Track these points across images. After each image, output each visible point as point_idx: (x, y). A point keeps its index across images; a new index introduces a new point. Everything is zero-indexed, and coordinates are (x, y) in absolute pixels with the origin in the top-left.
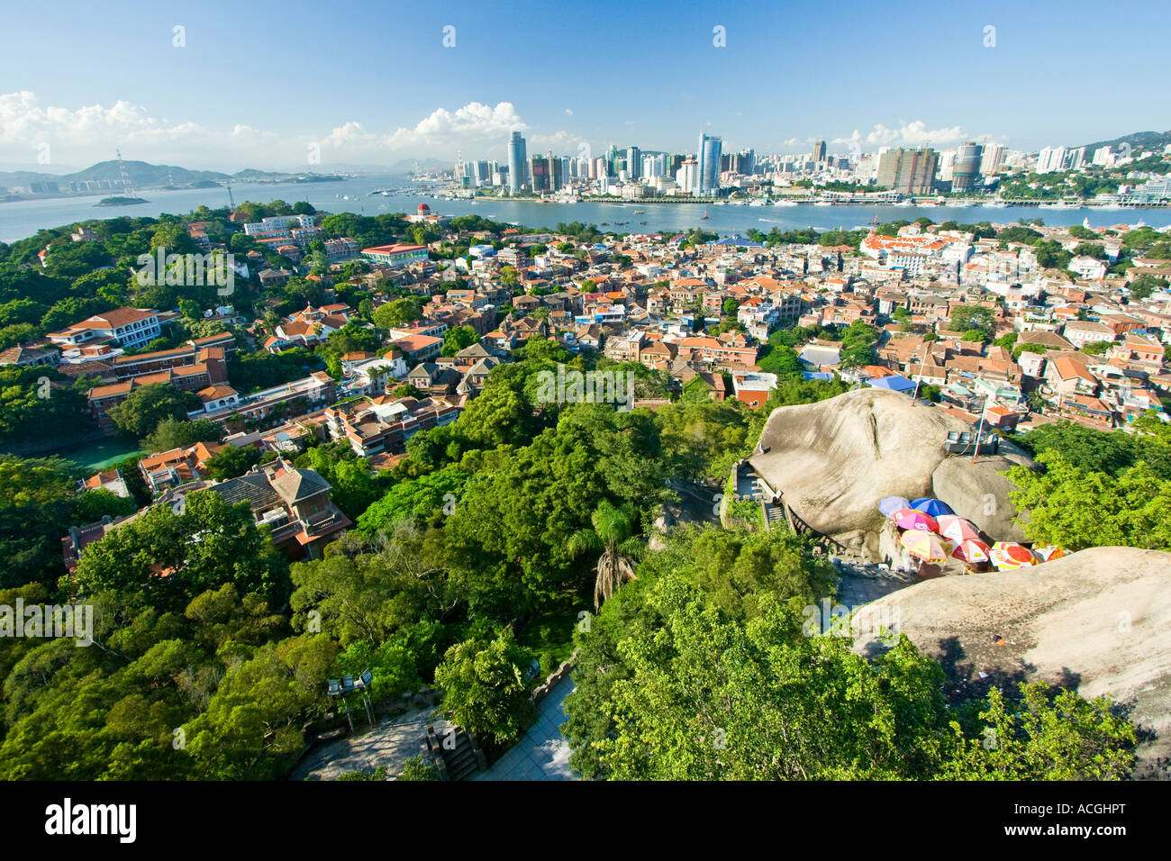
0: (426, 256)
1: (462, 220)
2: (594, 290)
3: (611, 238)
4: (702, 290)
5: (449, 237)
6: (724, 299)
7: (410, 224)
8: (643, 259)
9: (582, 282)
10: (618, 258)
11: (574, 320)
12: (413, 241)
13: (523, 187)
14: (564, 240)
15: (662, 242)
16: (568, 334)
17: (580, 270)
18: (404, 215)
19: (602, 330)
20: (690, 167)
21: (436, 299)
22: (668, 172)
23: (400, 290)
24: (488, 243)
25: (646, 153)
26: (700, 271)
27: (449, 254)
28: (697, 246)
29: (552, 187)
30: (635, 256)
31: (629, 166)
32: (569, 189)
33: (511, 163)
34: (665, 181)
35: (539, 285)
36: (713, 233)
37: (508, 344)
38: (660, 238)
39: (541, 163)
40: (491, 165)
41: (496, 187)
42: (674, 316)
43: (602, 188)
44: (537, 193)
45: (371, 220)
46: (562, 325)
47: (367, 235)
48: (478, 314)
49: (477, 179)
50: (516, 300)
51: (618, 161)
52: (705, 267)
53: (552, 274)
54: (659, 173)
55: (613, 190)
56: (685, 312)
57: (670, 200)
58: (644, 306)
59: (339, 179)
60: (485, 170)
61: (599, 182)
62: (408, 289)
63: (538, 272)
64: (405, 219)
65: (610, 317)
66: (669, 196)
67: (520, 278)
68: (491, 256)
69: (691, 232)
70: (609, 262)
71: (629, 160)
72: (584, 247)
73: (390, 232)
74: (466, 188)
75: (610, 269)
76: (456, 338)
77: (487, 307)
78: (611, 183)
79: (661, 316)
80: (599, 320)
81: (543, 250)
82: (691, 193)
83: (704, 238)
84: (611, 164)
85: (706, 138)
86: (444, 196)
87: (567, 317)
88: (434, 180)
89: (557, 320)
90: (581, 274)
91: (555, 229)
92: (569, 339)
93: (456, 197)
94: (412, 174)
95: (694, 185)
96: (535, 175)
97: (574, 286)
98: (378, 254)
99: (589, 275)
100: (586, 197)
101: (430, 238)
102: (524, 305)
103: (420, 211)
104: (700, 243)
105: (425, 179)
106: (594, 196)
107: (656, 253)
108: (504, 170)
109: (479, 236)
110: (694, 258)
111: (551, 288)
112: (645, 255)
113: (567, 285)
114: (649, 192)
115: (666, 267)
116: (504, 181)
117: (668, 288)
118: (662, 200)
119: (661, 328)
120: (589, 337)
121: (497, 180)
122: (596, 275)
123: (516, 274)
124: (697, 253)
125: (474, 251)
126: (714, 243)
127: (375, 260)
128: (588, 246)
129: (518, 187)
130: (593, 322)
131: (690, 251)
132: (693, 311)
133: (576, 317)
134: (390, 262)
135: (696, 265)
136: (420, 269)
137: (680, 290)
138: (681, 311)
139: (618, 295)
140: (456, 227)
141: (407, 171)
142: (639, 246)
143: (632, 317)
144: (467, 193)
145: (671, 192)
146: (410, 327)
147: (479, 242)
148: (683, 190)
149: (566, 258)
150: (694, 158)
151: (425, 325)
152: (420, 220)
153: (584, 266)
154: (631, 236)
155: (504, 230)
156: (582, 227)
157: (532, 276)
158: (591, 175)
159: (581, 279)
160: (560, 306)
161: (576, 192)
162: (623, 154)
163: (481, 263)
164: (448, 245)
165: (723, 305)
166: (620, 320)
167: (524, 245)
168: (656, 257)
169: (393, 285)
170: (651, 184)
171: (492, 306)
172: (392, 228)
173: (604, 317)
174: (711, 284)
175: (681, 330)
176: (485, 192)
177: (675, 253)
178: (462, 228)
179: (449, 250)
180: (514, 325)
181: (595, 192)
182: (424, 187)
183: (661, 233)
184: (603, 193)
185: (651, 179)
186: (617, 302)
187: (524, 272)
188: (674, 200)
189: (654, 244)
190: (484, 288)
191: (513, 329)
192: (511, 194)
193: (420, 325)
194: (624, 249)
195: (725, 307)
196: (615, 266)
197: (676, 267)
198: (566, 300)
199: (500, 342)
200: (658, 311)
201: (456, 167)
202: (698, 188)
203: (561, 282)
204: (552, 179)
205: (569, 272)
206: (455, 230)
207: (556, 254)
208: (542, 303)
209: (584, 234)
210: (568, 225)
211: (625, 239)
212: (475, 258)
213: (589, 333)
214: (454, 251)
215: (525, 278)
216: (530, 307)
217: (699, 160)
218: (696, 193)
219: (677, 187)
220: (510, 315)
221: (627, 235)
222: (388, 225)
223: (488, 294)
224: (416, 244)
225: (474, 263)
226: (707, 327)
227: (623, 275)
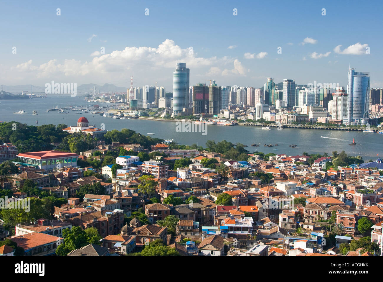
0: (75, 163)
1: (116, 133)
2: (229, 203)
3: (256, 157)
4: (336, 208)
5: (101, 147)
6: (357, 218)
7: (68, 134)
8: (284, 177)
9: (219, 195)
10: (259, 175)
11: (201, 230)
12: (68, 150)
13: (184, 110)
14: (210, 156)
15: (306, 163)
16: (190, 242)
17: (219, 184)
18: (65, 127)
19: (226, 241)
20: (341, 99)
21: (71, 201)
22: (322, 103)
23: (40, 190)
24: (136, 154)
25: (301, 86)
26: (339, 190)
27: (97, 162)
28: (339, 168)
29: (211, 111)
30: (276, 173)
31: (285, 97)
32: (226, 114)
33: (174, 90)
34: (316, 110)
35: (175, 195)
36: (358, 157)
37: (125, 247)
38: (305, 159)
39: (202, 90)
40: (158, 91)
41: (160, 109)
42: (303, 232)
43: (257, 114)
44: (197, 115)
45: (35, 129)
46: (189, 234)
47: (27, 141)
48: (106, 218)
49: (144, 102)
50: (148, 207)
51: (275, 92)
52: (345, 187)
53: (190, 186)
54: (313, 102)
55: (267, 116)
56: (315, 229)
57: (321, 127)
58: (276, 221)
59: (26, 97)
60: (152, 94)
61: (255, 109)
62: (48, 191)
63: (177, 183)
64: (65, 130)
65: (238, 229)
66: (321, 124)
67: (159, 187)
68: (136, 166)
69: (335, 154)
70: (250, 178)
71: (285, 91)
72: (227, 164)
73: (49, 140)
74: (133, 109)
75: (250, 185)
76: (73, 237)
77: (115, 211)
78: (266, 110)
79: (291, 231)
80: (225, 231)
81: (186, 163)
82: (342, 121)
83: (348, 161)
84: (268, 94)
85: (354, 74)
86: (112, 115)
87: (194, 227)
88: (108, 102)
89: (184, 229)
90: (219, 187)
91: (205, 147)
92: (190, 248)
93: (123, 116)
94: (89, 96)
95: (345, 114)
96: (195, 101)
97: (211, 198)
98: (31, 158)
99: (226, 189)
100: (241, 121)
101: (83, 147)
102: (155, 212)
103: (79, 123)
104: (342, 165)
105: (100, 100)
106: (249, 121)
107: (298, 173)
108: (169, 96)
109: (129, 148)
110: (336, 178)
111: (187, 198)
112: (287, 173)
113: (202, 197)
114: (301, 119)
115: (305, 185)
116: (168, 105)
117: (304, 205)
118: (312, 126)
119: (287, 242)
120: (211, 247)
121: (162, 103)
122: (234, 189)
123: (154, 183)
124: (339, 174)
125: (120, 161)
126: (357, 166)
127: (27, 163)
128: (231, 163)
129: (180, 110)
130: (218, 233)
131: (332, 172)
132: (324, 228)
133: (204, 228)
134: (40, 167)
135: (336, 185)
136: (66, 173)
137: (314, 207)
138: (311, 227)
139: (251, 209)
140: (110, 139)
141: (86, 93)
142: (282, 165)
143: (262, 231)
144: (133, 113)
145: (322, 120)
146: (35, 226)
147: (127, 154)
148: (334, 118)
149: (207, 172)
150: (343, 90)
151: (49, 224)
152: (78, 131)
153: (223, 180)
154: (277, 157)
155: (155, 144)
156: (231, 146)
157: (172, 186)
158: (249, 103)
159: (218, 192)
160: (191, 215)
161: (232, 116)
162: (280, 86)
163: (125, 171)
164: (98, 154)
165: (357, 224)
166: (246, 233)
167: (169, 158)
168: (297, 176)
169: (34, 186)
170: (304, 112)
171: (120, 211)
172: (51, 137)
173: (231, 228)
174: (349, 204)
175: (308, 246)
176: (151, 113)
177: (317, 173)
178: (115, 140)
179: (98, 159)
180: (136, 230)
181: (250, 117)
182: (97, 107)
183: (306, 155)
184: (257, 118)
185: (303, 108)
186: (248, 215)
187: (162, 182)
188: (325, 127)
189: (298, 164)
190: (120, 194)
191: (134, 234)
192: (173, 115)
193: (45, 224)
194: (268, 167)
195: (359, 226)
196: (255, 182)
197: (315, 186)
198: (199, 211)
199: (118, 245)
200: (289, 226)
201: (128, 91)
202: (348, 117)
203: (198, 194)
204: (211, 104)
205: (209, 185)
206: (108, 141)
207: (198, 167)
208: (173, 211)
209: (232, 152)
210: (217, 143)
211: (271, 158)
212: (120, 167)
213: (212, 243)
214: (103, 160)
215: (163, 188)
216: (160, 215)
217: (349, 92)
218: (347, 120)
219: (328, 115)
220: (134, 220)
221: (273, 155)
222: (48, 134)
223: (123, 200)
224: (70, 152)
225: (119, 171)
226: (338, 245)
227: (261, 190)
